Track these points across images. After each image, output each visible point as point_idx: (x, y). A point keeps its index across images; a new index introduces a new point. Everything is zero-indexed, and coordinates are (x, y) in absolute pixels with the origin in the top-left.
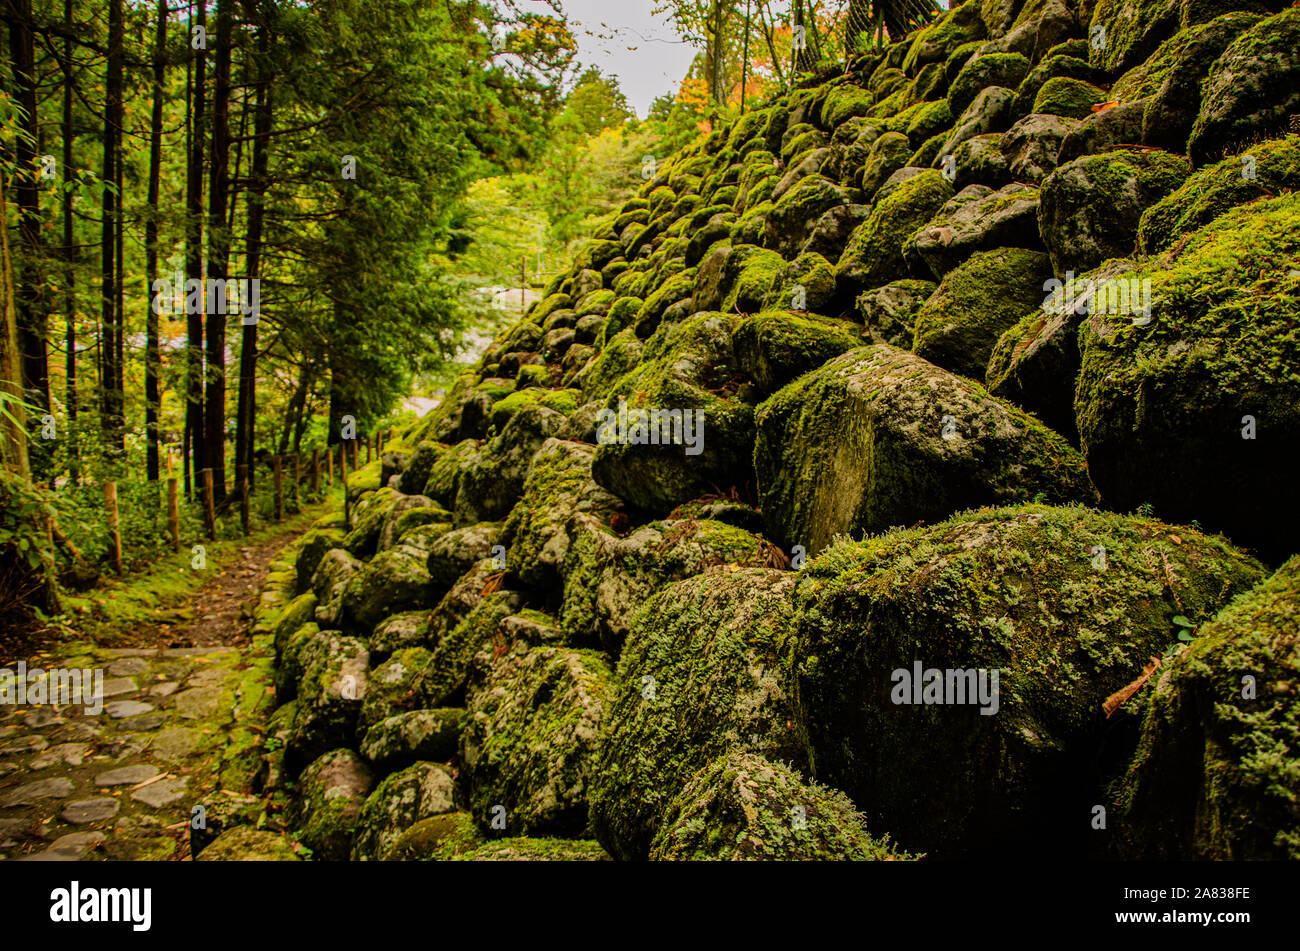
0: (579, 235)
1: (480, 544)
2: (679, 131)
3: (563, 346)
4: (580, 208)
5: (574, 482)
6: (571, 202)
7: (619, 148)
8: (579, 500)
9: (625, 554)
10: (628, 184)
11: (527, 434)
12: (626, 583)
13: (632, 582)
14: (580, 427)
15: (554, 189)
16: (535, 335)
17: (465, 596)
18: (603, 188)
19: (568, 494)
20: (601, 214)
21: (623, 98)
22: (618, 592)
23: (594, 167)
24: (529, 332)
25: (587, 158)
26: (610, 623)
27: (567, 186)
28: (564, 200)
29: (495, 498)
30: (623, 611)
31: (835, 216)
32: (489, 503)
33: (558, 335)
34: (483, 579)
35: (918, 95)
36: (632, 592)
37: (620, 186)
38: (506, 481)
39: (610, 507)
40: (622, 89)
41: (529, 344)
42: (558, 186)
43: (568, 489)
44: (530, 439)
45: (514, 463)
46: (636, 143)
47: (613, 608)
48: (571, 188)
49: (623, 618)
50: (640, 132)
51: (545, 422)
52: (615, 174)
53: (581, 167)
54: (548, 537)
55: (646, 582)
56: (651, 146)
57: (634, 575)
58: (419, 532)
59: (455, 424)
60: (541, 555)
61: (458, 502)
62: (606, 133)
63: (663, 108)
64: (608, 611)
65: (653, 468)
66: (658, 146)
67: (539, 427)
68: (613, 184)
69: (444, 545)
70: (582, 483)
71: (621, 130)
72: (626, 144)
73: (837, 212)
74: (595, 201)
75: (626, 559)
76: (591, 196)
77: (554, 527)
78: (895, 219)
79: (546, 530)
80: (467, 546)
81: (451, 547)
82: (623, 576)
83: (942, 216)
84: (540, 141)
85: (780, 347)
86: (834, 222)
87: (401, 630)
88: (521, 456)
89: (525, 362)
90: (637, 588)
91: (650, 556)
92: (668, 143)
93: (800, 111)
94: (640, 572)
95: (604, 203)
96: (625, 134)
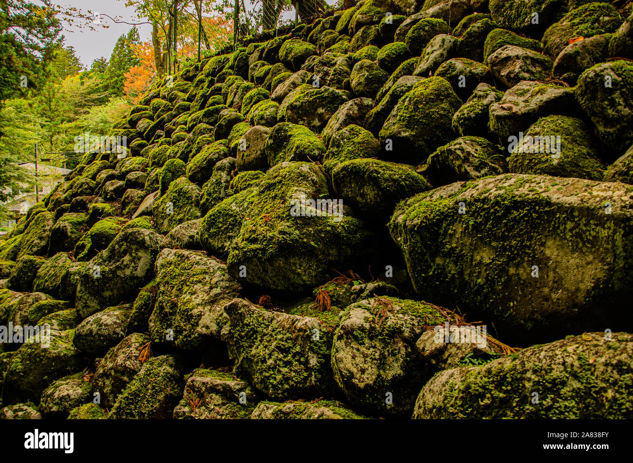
0: (59, 133)
1: (115, 323)
2: (111, 78)
3: (119, 191)
4: (58, 118)
5: (201, 277)
6: (52, 115)
7: (79, 86)
8: (211, 288)
9: (353, 330)
10: (85, 105)
11: (134, 247)
12: (358, 350)
13: (363, 349)
14: (179, 239)
15: (42, 107)
16: (91, 185)
17: (128, 363)
18: (72, 107)
19: (200, 285)
20: (70, 121)
21: (77, 60)
22: (354, 357)
23: (65, 96)
24: (87, 183)
25: (61, 91)
26: (355, 381)
27: (50, 106)
28: (49, 114)
29: (112, 290)
30: (363, 371)
31: (356, 104)
32: (107, 294)
33: (112, 184)
34: (137, 349)
35: (364, 42)
36: (365, 356)
37: (80, 106)
38: (121, 278)
39: (234, 291)
40: (77, 55)
41: (89, 191)
42: (45, 106)
43: (200, 282)
44: (137, 250)
45: (127, 266)
46: (89, 83)
47: (355, 370)
48: (53, 107)
49: (365, 376)
50: (91, 78)
51: (147, 238)
52: (77, 100)
53: (58, 95)
54: (200, 316)
55: (374, 347)
56: (97, 85)
57: (363, 344)
58: (52, 318)
59: (43, 243)
60: (199, 329)
61: (78, 295)
62: (69, 78)
63: (100, 66)
64: (352, 373)
65: (295, 264)
66: (101, 85)
67: (143, 241)
68: (76, 105)
69: (88, 326)
70: (207, 277)
71: (78, 77)
72: (82, 84)
73: (356, 102)
74: (67, 114)
75: (355, 333)
76: (65, 112)
77: (200, 308)
78: (427, 103)
79: (195, 312)
80: (106, 325)
81: (95, 328)
82: (354, 345)
83: (475, 100)
84: (43, 78)
85: (386, 180)
86: (356, 108)
87: (71, 392)
88: (131, 261)
89: (90, 202)
90: (369, 352)
91: (372, 329)
92: (106, 84)
93: (256, 54)
94: (367, 341)
95: (72, 115)
96: (81, 78)
